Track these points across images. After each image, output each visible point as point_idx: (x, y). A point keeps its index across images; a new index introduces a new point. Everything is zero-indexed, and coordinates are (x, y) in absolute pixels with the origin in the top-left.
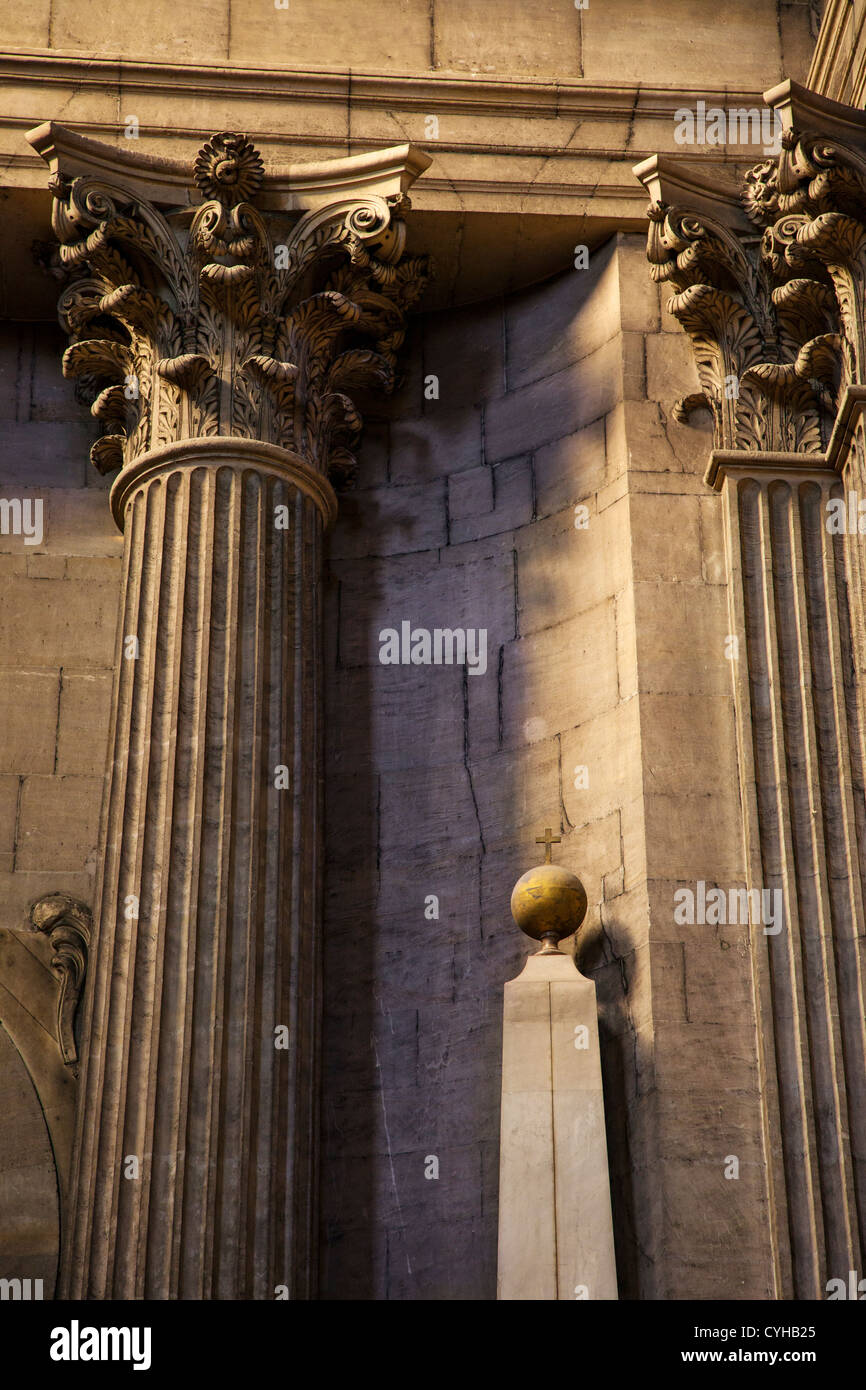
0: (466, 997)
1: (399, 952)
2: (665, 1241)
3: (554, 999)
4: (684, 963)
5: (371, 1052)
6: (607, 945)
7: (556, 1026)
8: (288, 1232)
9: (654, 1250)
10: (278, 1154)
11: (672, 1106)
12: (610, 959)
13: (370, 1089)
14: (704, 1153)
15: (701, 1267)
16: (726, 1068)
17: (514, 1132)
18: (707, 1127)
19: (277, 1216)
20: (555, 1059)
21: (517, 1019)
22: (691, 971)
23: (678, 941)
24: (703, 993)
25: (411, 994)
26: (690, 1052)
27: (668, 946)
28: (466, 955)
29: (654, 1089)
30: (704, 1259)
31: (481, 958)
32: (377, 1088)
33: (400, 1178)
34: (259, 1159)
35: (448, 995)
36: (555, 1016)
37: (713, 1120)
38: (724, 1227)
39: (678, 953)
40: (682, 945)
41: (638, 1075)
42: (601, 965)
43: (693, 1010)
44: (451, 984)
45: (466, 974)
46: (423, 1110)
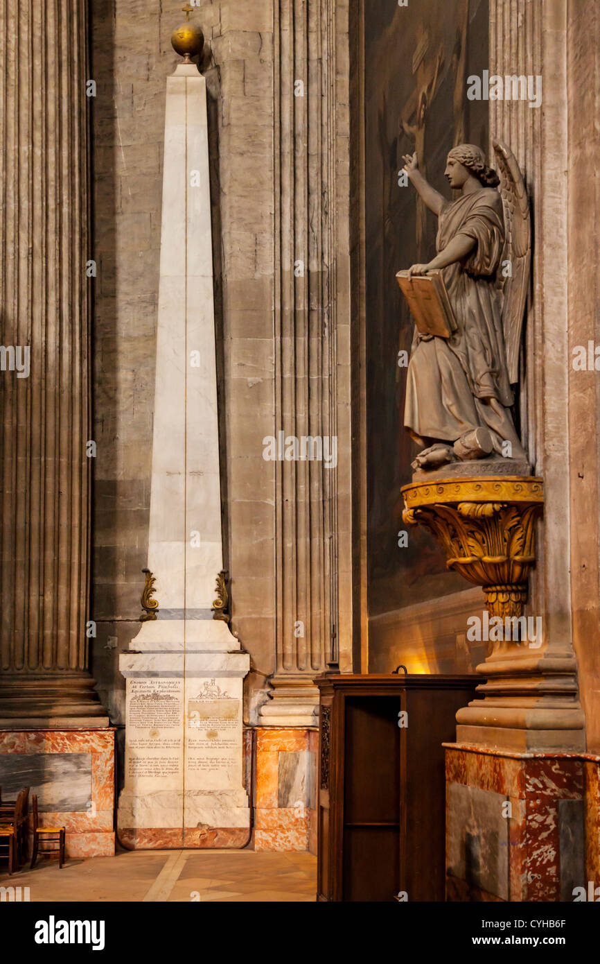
0: (153, 79)
1: (125, 57)
2: (230, 187)
3: (188, 85)
4: (244, 68)
5: (113, 102)
6: (212, 59)
7: (188, 96)
8: (77, 180)
9: (225, 190)
10: (71, 147)
11: (236, 131)
12: (214, 65)
13: (112, 118)
14: (249, 151)
15: (245, 197)
16: (260, 116)
17: (170, 141)
18: (250, 140)
19: (72, 173)
20: (188, 110)
21: (172, 93)
22: (248, 71)
23: (242, 59)
24: (251, 83)
25: (130, 76)
26: (245, 108)
27: (238, 61)
28: (153, 60)
29: (229, 124)
30: (246, 194)
31: (160, 62)
32: (116, 118)
33: (126, 156)
34: (63, 150)
35: (146, 78)
36: (188, 92)
37: (253, 137)
38: (254, 181)
39: (242, 64)
40: (244, 61)
41: (223, 118)
42: (210, 68)
43: (247, 90)
44: (147, 72)
45: (154, 69)
46: (135, 128)
